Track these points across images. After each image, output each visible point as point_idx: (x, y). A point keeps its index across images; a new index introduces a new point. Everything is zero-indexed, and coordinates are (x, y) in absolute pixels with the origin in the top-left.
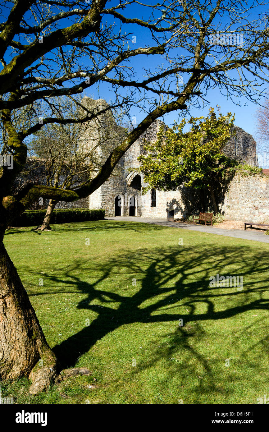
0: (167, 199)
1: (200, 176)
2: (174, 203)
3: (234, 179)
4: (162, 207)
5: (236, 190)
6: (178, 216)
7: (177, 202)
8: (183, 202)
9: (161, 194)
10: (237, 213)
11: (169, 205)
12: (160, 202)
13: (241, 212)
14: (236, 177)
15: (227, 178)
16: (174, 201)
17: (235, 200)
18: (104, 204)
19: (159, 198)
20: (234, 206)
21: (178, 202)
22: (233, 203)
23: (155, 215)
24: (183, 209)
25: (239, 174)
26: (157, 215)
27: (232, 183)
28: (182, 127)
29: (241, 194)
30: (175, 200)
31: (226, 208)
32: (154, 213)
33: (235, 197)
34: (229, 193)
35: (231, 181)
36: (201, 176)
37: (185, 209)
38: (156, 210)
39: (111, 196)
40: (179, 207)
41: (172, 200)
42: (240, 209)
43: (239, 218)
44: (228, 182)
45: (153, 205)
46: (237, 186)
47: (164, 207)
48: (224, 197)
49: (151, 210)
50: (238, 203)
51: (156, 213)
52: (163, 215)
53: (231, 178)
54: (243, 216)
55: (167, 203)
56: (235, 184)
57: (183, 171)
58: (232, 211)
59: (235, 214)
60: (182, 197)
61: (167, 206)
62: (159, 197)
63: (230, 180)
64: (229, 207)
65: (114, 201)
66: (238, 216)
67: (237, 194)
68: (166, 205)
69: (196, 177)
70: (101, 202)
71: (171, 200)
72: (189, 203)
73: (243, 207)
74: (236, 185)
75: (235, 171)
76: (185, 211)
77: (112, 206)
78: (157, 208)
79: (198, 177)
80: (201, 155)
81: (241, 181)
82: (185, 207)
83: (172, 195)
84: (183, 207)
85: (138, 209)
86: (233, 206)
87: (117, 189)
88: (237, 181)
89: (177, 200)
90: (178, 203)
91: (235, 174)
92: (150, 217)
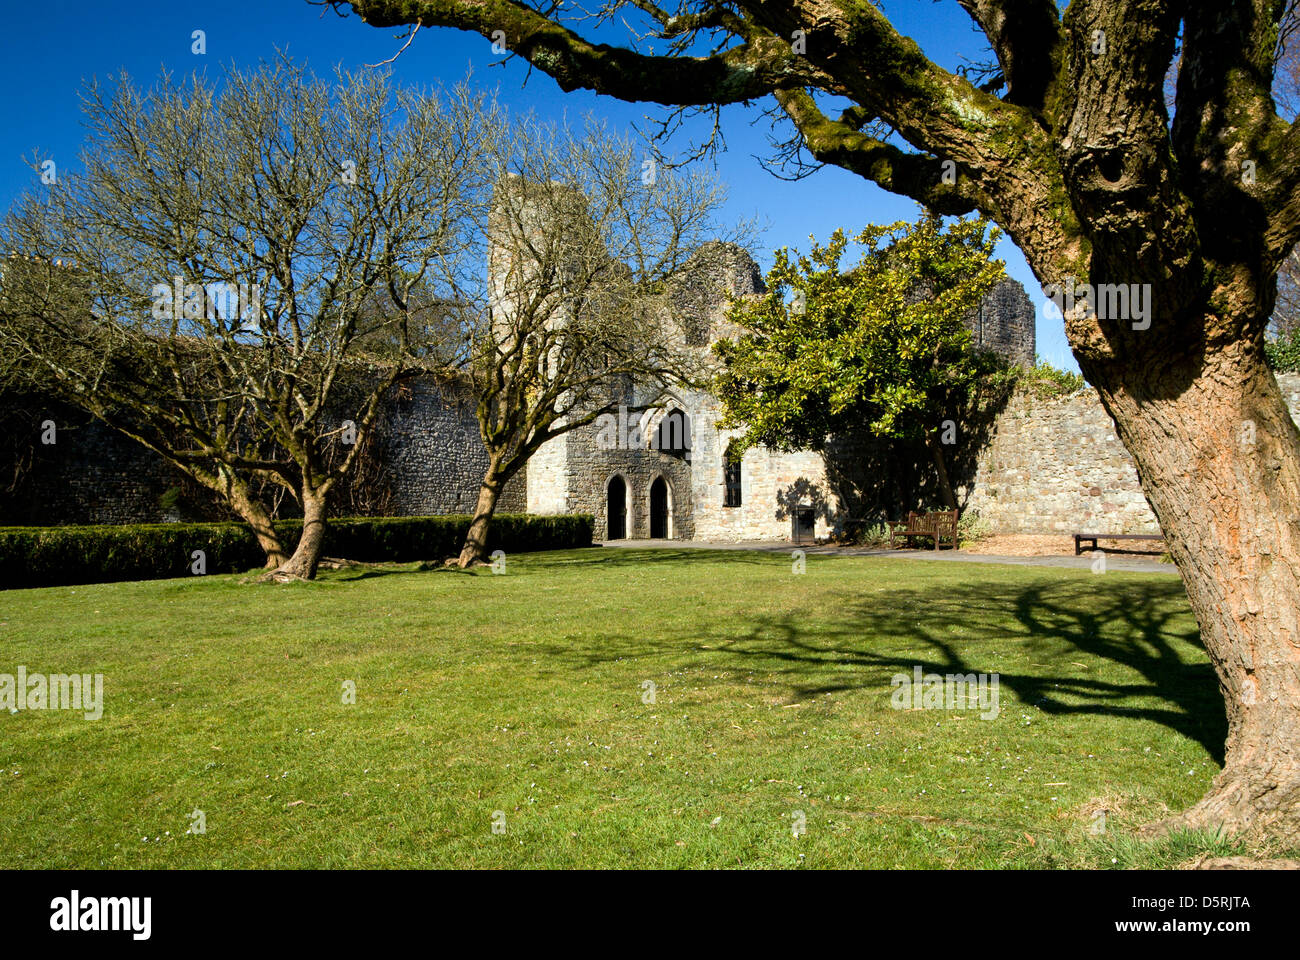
0: (779, 479)
1: (914, 397)
2: (804, 493)
3: (1010, 408)
4: (762, 507)
5: (1019, 442)
6: (822, 529)
7: (814, 488)
8: (832, 487)
9: (758, 466)
10: (1024, 511)
11: (785, 498)
12: (755, 489)
13: (1040, 506)
14: (1016, 400)
15: (982, 406)
16: (802, 486)
17: (1016, 471)
18: (577, 500)
19: (751, 478)
20: (1014, 490)
21: (817, 487)
22: (1011, 480)
23: (740, 530)
24: (833, 507)
25: (1026, 392)
26: (746, 530)
27: (1003, 420)
28: (837, 253)
29: (1036, 453)
30: (807, 482)
31: (984, 499)
32: (737, 524)
33: (1015, 461)
34: (994, 451)
35: (997, 415)
36: (918, 399)
37: (840, 506)
38: (744, 515)
39: (596, 477)
40: (821, 502)
41: (797, 484)
42: (1034, 498)
43: (1034, 525)
44: (989, 416)
45: (733, 498)
46: (1023, 429)
47: (770, 505)
48: (974, 466)
49: (725, 517)
50: (1027, 479)
51: (744, 524)
52: (767, 531)
53: (1000, 406)
54: (1048, 517)
55: (780, 492)
56: (1013, 422)
57: (862, 383)
58: (1006, 505)
59: (1019, 515)
60: (830, 471)
61: (780, 501)
62: (751, 474)
63: (995, 412)
64: (994, 493)
65: (606, 491)
66: (1030, 520)
67: (1023, 453)
68: (775, 501)
69: (902, 403)
70: (567, 494)
71: (793, 483)
72: (853, 488)
73: (1045, 492)
74: (1019, 425)
75: (1013, 382)
76: (838, 515)
77: (598, 506)
78: (748, 508)
79: (908, 402)
80: (917, 335)
81: (1035, 413)
82: (841, 502)
83: (794, 467)
84: (833, 502)
85: (674, 518)
86: (1008, 490)
87: (613, 456)
88: (1022, 414)
89: (813, 483)
90: (814, 491)
91: (1012, 393)
92: (721, 537)
